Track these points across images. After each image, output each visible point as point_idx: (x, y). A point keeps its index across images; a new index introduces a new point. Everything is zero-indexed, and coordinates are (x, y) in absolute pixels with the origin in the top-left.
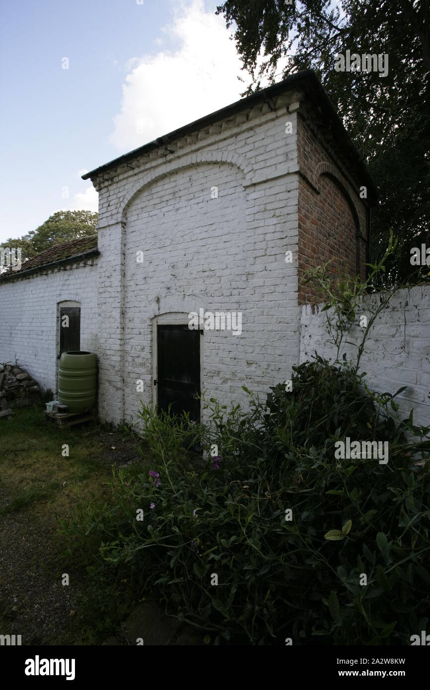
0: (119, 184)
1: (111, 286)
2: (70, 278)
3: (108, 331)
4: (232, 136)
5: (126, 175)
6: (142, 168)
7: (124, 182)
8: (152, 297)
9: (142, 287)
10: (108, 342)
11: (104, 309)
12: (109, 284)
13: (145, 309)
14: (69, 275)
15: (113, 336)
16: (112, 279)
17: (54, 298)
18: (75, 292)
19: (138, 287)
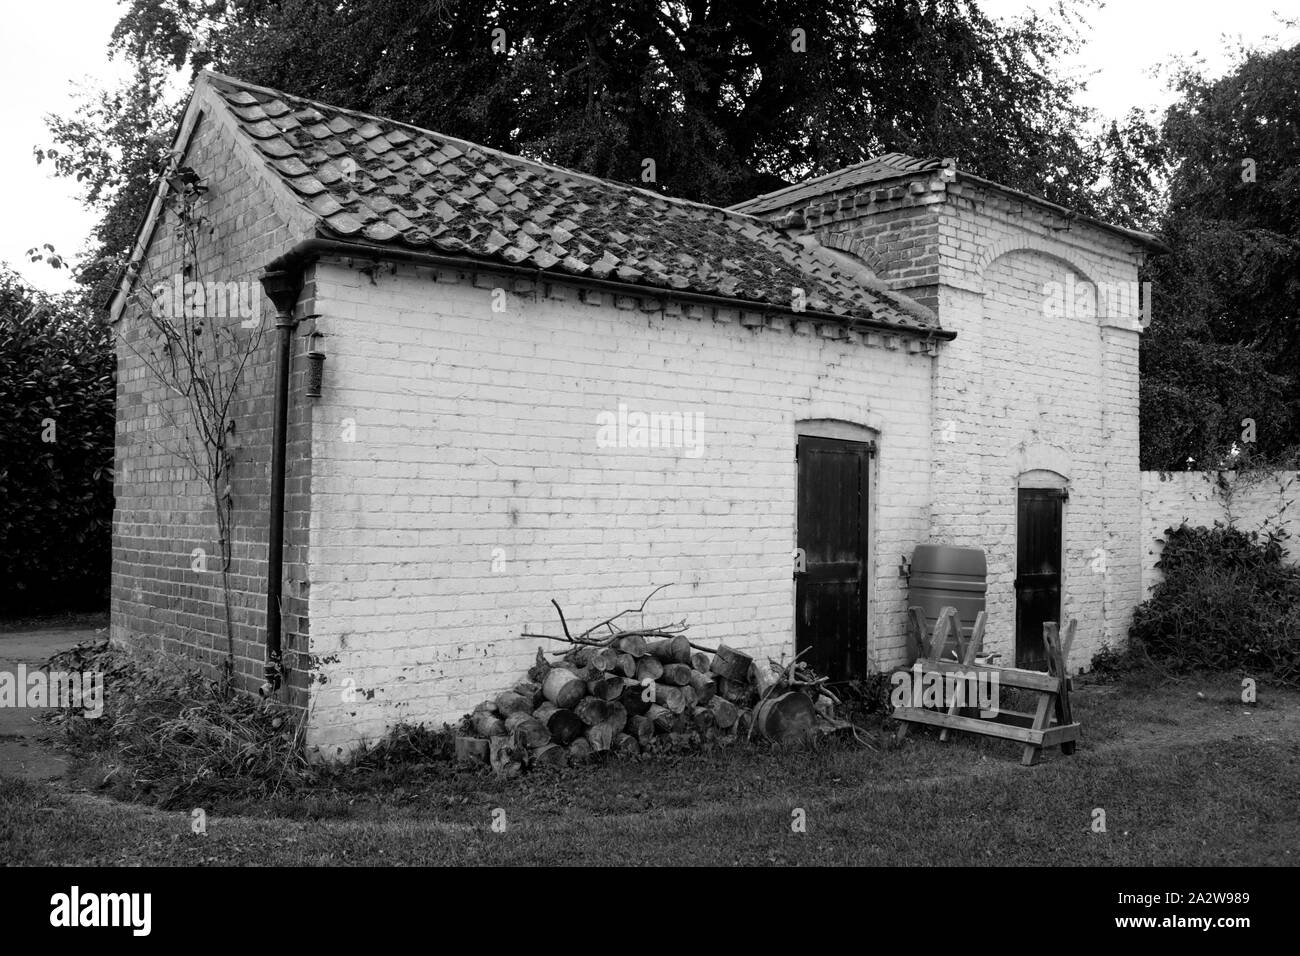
0: (979, 220)
1: (963, 411)
2: (846, 362)
3: (958, 498)
4: (1099, 254)
5: (996, 214)
6: (1019, 223)
7: (987, 222)
8: (1016, 443)
9: (1002, 422)
10: (958, 521)
11: (952, 454)
12: (959, 405)
13: (1006, 461)
14: (843, 355)
15: (968, 508)
16: (966, 397)
17: (786, 403)
18: (862, 401)
19: (998, 422)
